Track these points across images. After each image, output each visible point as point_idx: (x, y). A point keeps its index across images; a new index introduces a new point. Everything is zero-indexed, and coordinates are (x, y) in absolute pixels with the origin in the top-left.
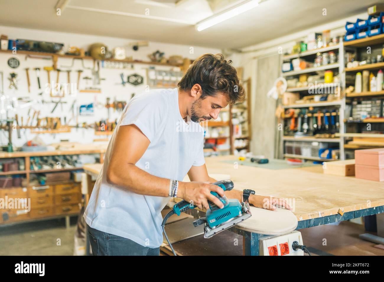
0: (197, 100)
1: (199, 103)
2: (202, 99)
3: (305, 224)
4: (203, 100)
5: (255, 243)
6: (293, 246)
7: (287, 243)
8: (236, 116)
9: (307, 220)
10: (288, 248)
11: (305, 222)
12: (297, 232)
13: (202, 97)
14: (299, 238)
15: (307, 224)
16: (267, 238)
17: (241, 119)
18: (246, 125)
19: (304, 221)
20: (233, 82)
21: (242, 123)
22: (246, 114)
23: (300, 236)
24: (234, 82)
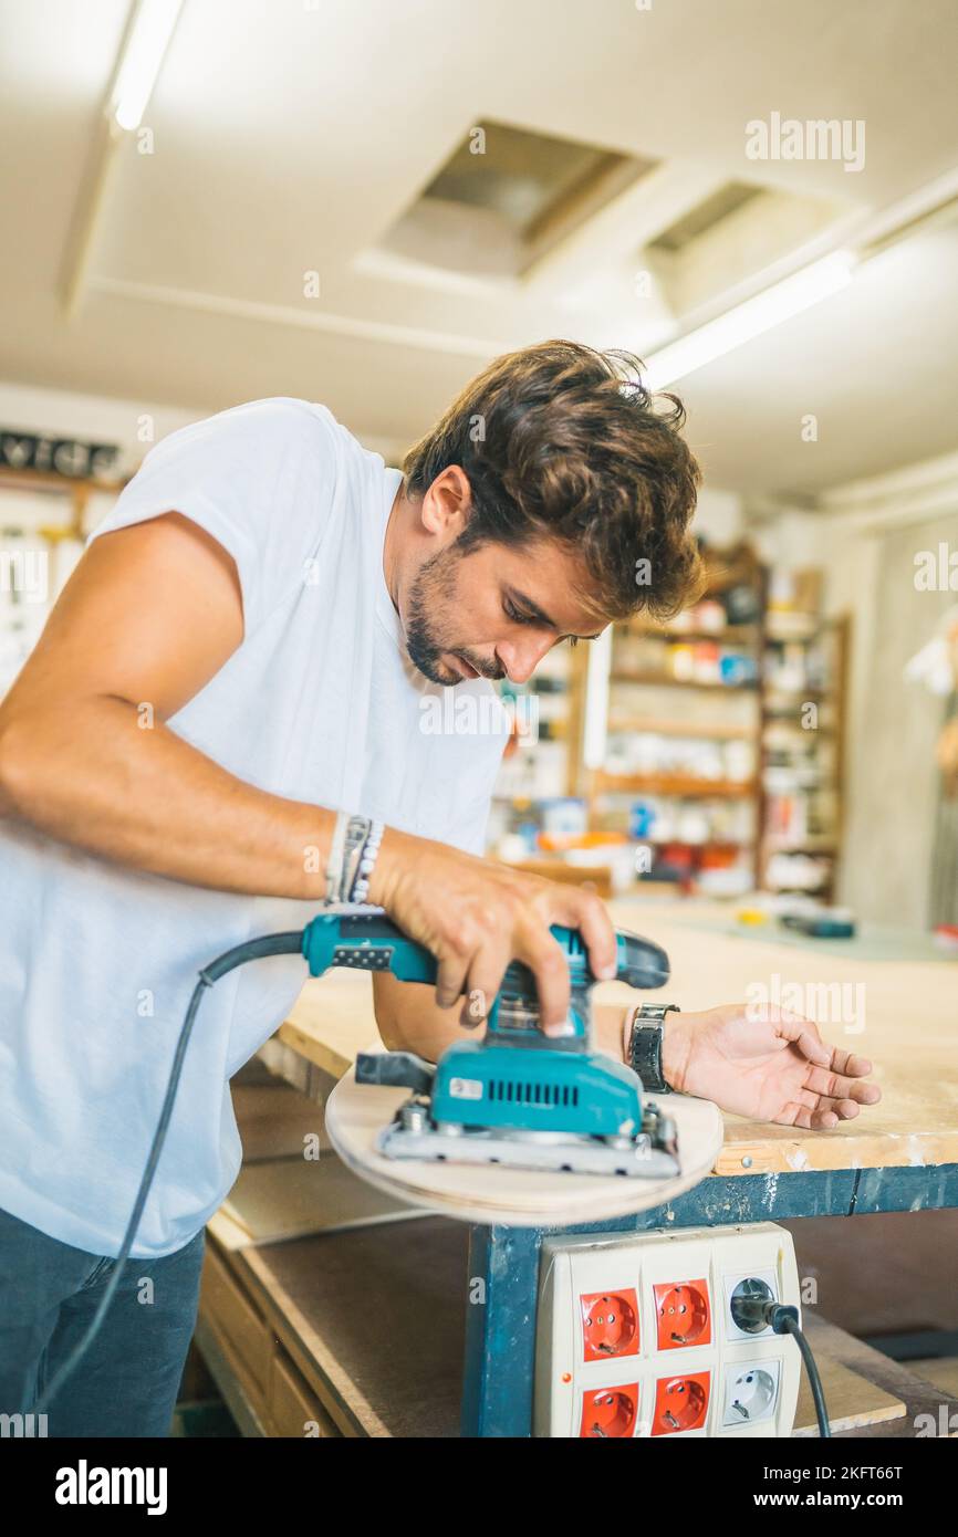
0: (440, 555)
1: (449, 568)
2: (461, 552)
3: (828, 1193)
4: (466, 555)
5: (510, 1264)
6: (734, 1307)
7: (702, 1282)
8: (782, 759)
9: (840, 1175)
10: (705, 1311)
11: (829, 1181)
12: (774, 1230)
13: (465, 544)
14: (779, 1266)
15: (842, 1195)
16: (590, 1244)
17: (803, 773)
18: (826, 802)
19: (822, 1175)
20: (625, 495)
21: (811, 790)
22: (826, 757)
23: (784, 1255)
24: (629, 493)
